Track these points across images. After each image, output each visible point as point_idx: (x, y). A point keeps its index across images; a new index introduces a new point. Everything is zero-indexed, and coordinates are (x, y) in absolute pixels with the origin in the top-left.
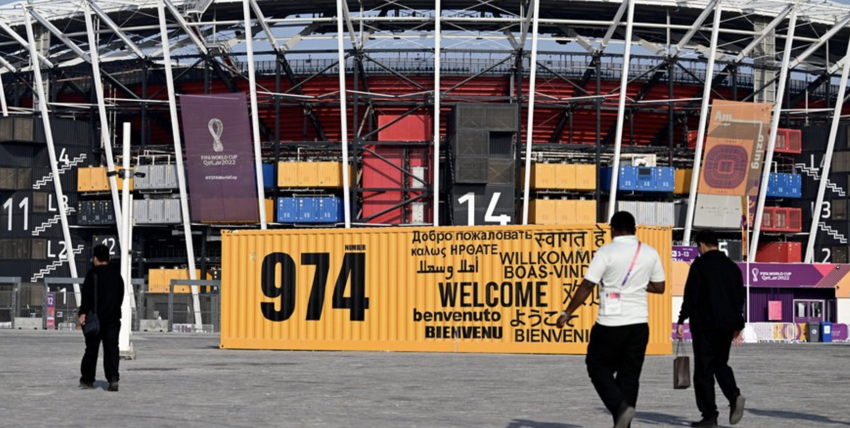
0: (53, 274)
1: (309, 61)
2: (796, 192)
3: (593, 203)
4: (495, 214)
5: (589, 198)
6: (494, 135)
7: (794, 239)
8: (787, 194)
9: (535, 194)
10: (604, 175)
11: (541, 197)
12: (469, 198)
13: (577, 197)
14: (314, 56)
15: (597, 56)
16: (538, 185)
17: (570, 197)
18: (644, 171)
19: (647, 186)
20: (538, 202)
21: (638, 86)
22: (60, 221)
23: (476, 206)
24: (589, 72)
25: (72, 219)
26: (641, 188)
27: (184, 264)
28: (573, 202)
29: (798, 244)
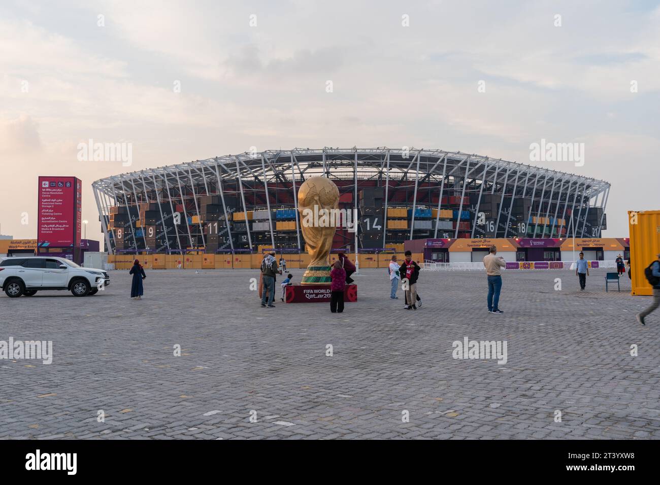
0: (225, 248)
1: (310, 176)
2: (468, 217)
3: (406, 221)
4: (376, 225)
5: (405, 220)
6: (376, 199)
7: (468, 232)
8: (466, 218)
9: (388, 219)
10: (410, 212)
11: (389, 219)
12: (368, 220)
13: (401, 220)
14: (312, 174)
15: (406, 173)
16: (389, 216)
17: (398, 220)
18: (422, 211)
19: (423, 215)
20: (389, 221)
21: (420, 184)
22: (227, 231)
23: (370, 222)
24: (403, 178)
25: (232, 229)
26: (421, 216)
27: (271, 244)
28: (399, 221)
29: (469, 234)
